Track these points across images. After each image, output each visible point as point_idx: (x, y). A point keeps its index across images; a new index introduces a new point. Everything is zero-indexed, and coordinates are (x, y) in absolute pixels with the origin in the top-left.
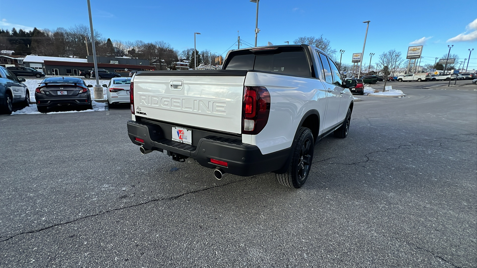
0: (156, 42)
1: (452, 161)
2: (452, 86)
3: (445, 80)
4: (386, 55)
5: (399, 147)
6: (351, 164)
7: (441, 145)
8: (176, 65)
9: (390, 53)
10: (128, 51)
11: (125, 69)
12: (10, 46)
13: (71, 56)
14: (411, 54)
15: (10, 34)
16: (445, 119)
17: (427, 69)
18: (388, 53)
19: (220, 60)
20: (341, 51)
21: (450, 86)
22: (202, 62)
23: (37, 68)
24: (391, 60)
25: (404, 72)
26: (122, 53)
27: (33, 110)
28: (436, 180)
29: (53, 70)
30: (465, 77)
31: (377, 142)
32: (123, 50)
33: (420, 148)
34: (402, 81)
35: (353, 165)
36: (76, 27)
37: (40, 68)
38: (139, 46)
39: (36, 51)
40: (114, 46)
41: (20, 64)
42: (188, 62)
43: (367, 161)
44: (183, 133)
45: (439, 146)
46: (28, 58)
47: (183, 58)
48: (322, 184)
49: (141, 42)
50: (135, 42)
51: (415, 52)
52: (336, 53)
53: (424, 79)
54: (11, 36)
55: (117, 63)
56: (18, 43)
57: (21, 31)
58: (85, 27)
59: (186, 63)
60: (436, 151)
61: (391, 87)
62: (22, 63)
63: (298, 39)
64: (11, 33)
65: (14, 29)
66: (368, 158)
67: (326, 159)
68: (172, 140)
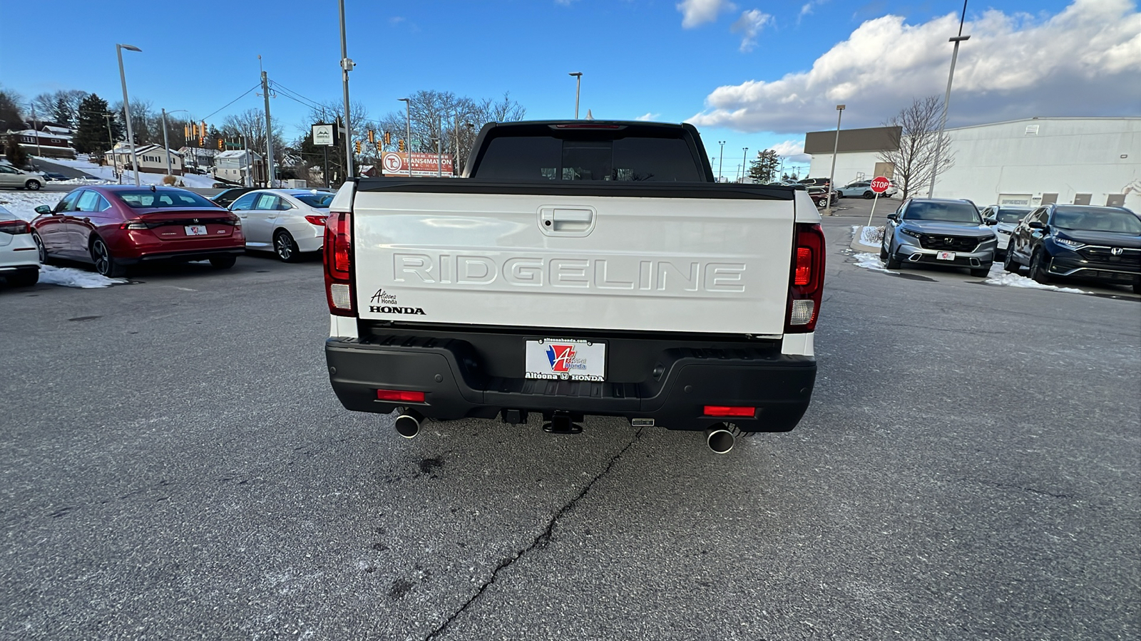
8: (19, 138)
42: (65, 134)
44: (570, 353)
47: (43, 119)
59: (60, 137)
68: (528, 376)
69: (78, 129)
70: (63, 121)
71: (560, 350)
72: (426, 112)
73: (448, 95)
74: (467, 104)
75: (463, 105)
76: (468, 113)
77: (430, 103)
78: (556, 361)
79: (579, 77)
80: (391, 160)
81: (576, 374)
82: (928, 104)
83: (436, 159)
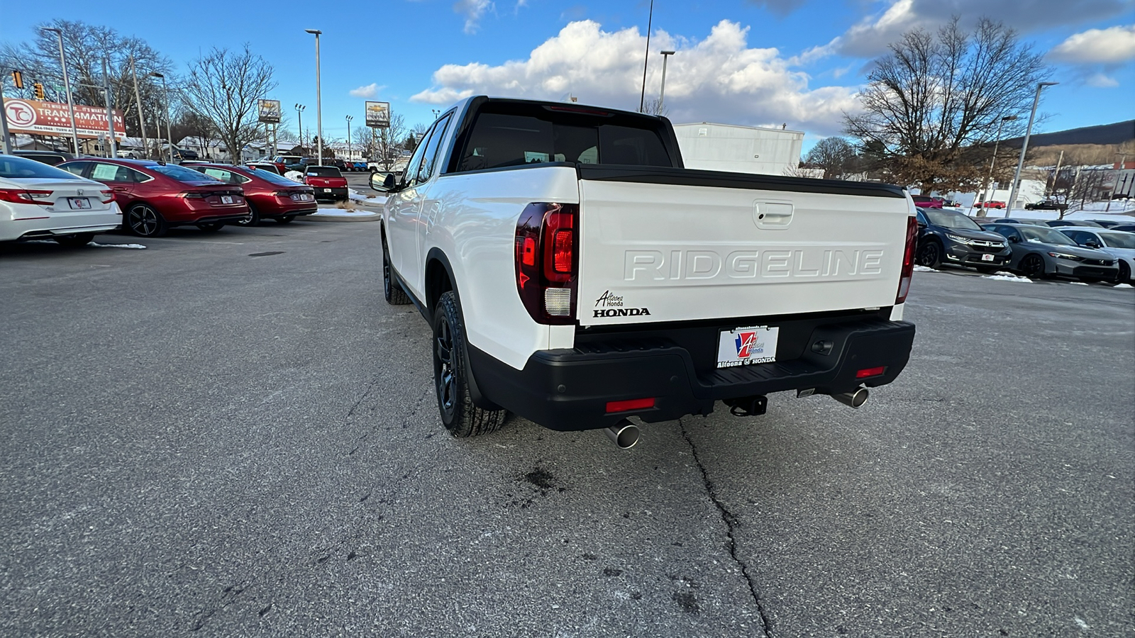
14: (372, 116)
44: (753, 338)
51: (378, 113)
68: (719, 366)
71: (746, 336)
72: (72, 49)
73: (107, 30)
74: (138, 47)
75: (132, 46)
76: (141, 58)
77: (76, 38)
78: (742, 348)
79: (317, 36)
80: (17, 110)
81: (756, 358)
82: (654, 105)
83: (95, 113)
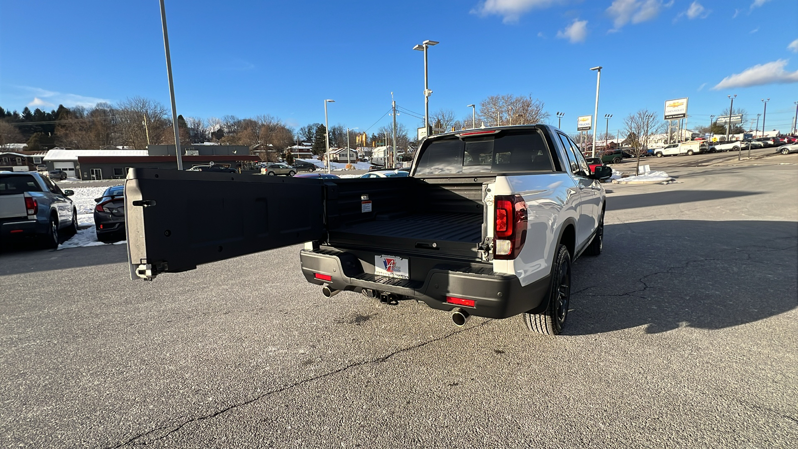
0: (258, 117)
1: (772, 280)
2: (744, 160)
3: (731, 150)
4: (633, 118)
5: (687, 263)
6: (623, 295)
7: (750, 257)
8: (292, 150)
9: (640, 114)
10: (212, 133)
11: (210, 163)
12: (20, 136)
13: (121, 147)
14: (670, 111)
15: (19, 117)
16: (746, 214)
17: (699, 134)
18: (636, 116)
19: (364, 139)
20: (558, 114)
21: (741, 159)
22: (334, 143)
23: (66, 169)
24: (642, 125)
25: (663, 141)
26: (202, 137)
27: (89, 239)
28: (756, 311)
29: (92, 171)
30: (762, 144)
31: (650, 258)
32: (203, 131)
33: (719, 264)
34: (662, 155)
35: (625, 296)
36: (128, 100)
37: (70, 169)
38: (229, 124)
39: (61, 142)
40: (189, 126)
41: (36, 165)
42: (310, 146)
43: (645, 289)
45: (748, 260)
46: (52, 155)
47: (302, 139)
48: (590, 326)
49: (233, 117)
50: (223, 119)
51: (676, 108)
52: (549, 117)
53: (698, 150)
54: (22, 121)
55: (196, 153)
56: (32, 130)
57: (38, 111)
58: (143, 100)
59: (307, 148)
60: (744, 267)
61: (648, 167)
62: (41, 163)
63: (488, 100)
64: (21, 115)
65: (26, 109)
66: (645, 284)
67: (581, 289)
68: (376, 273)
69: (315, 143)
70: (309, 140)
71: (389, 261)
